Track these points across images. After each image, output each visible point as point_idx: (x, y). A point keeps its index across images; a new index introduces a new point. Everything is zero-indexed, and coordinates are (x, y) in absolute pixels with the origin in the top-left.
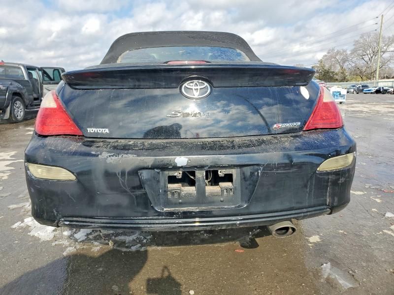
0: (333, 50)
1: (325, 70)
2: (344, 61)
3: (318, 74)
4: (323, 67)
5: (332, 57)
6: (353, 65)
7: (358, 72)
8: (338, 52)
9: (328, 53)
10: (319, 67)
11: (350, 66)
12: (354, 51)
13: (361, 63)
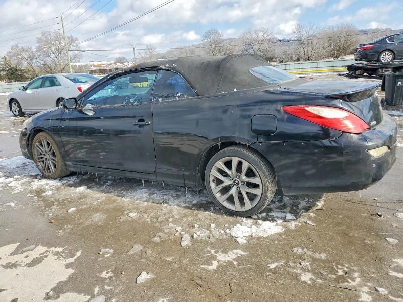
0: (17, 46)
1: (12, 68)
2: (32, 58)
3: (5, 73)
4: (9, 65)
5: (17, 54)
6: (42, 62)
7: (48, 70)
8: (23, 50)
9: (12, 49)
10: (4, 65)
11: (39, 64)
12: (39, 49)
13: (49, 61)
